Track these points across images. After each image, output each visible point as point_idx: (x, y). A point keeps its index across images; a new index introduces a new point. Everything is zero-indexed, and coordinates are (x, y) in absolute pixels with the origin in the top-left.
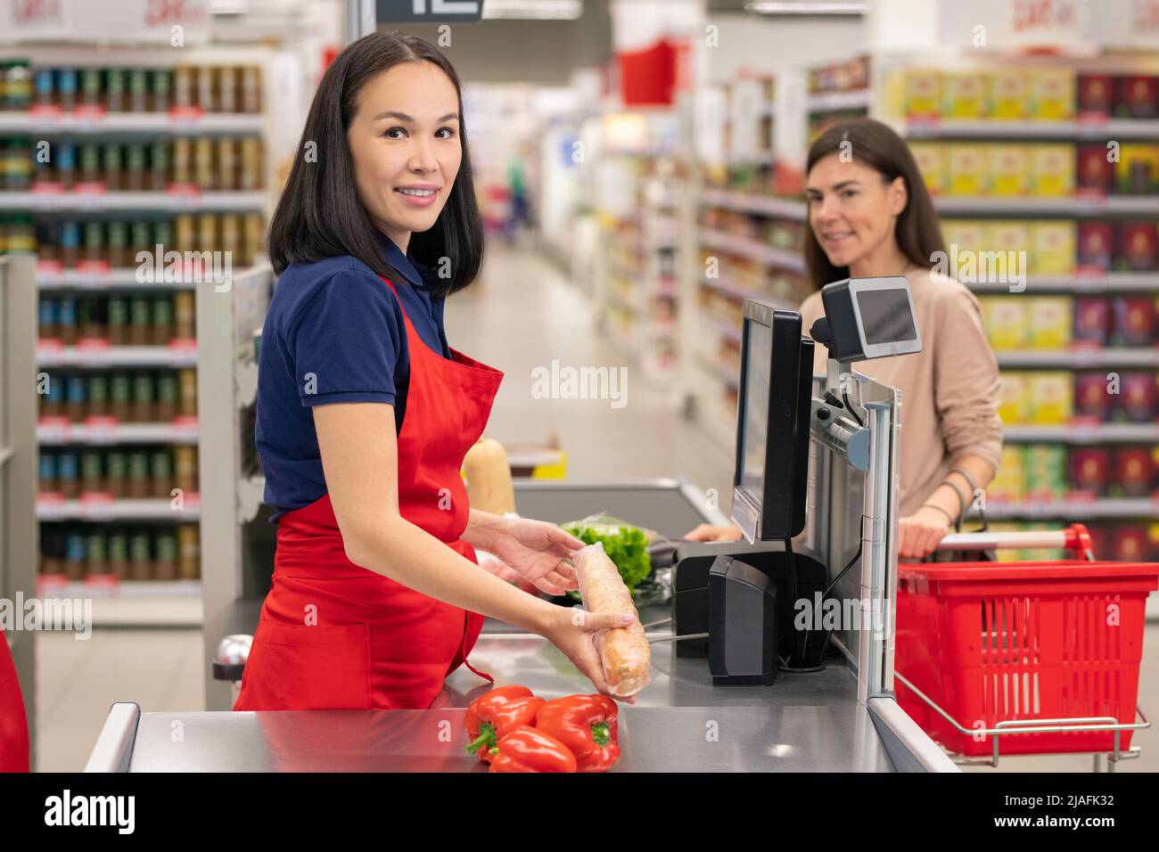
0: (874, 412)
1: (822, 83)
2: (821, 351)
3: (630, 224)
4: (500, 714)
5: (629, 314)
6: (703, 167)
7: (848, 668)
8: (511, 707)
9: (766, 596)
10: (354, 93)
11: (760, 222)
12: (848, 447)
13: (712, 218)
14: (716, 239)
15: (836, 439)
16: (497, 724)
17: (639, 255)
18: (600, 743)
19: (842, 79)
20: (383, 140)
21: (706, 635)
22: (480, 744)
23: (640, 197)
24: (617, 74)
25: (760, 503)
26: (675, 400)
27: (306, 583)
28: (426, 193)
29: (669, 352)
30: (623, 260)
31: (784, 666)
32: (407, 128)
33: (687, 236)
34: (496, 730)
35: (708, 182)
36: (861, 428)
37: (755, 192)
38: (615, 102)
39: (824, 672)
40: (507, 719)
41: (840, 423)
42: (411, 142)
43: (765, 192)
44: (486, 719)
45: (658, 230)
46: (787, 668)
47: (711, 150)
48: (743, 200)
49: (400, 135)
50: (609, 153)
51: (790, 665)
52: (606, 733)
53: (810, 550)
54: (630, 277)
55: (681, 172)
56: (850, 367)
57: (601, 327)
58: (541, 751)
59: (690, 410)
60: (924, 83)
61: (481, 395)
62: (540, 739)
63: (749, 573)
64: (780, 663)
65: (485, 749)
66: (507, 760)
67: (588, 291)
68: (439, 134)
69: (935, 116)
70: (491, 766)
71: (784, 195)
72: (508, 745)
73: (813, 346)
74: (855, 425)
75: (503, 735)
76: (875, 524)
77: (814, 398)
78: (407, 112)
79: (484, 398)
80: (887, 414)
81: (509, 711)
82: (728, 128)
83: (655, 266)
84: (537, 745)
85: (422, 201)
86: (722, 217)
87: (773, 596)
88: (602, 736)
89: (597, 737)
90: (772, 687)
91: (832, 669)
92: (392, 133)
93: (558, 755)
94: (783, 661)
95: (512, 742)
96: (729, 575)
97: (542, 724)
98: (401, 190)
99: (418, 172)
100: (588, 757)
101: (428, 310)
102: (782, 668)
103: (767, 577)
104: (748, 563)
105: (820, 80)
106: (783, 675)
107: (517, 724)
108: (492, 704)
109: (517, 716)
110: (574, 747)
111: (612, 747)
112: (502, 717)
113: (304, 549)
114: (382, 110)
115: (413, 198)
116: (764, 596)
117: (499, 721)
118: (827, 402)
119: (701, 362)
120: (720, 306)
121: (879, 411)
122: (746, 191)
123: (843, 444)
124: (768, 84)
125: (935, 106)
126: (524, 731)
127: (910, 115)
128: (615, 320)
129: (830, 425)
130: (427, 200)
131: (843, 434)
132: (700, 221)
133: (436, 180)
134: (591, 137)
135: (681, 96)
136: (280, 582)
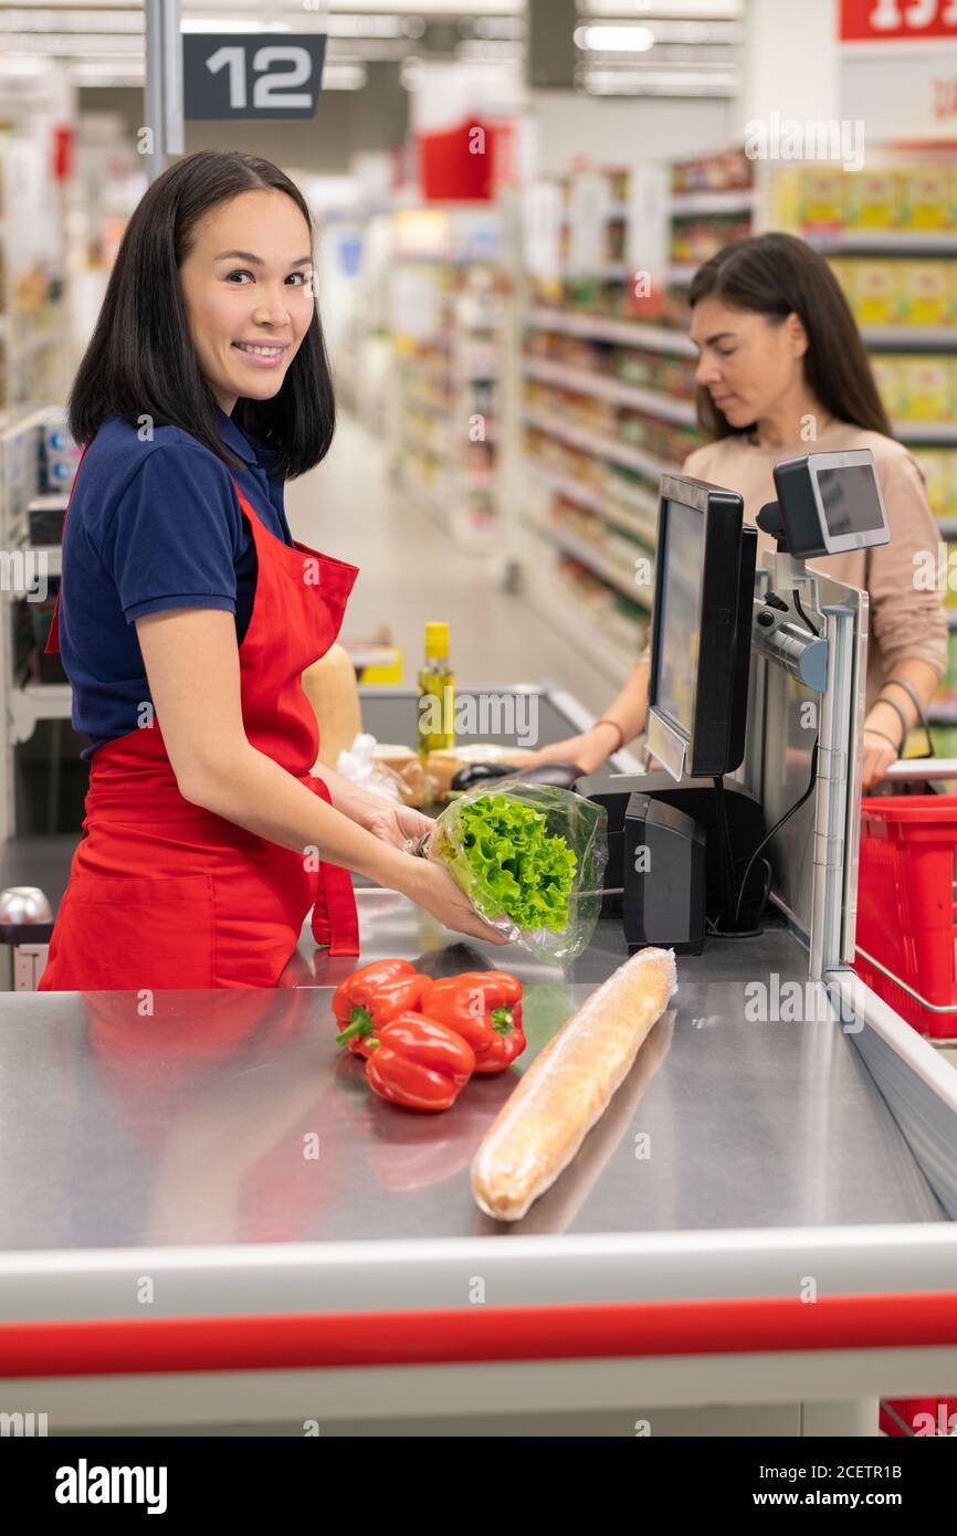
0: (833, 619)
1: (690, 179)
2: (766, 544)
3: (435, 349)
4: (378, 997)
5: (432, 459)
6: (532, 281)
7: (791, 932)
8: (391, 987)
9: (695, 845)
10: (189, 227)
11: (607, 352)
12: (802, 662)
13: (542, 344)
14: (548, 370)
15: (783, 651)
16: (374, 1009)
17: (447, 388)
18: (502, 1032)
19: (715, 177)
20: (225, 284)
21: (621, 890)
22: (354, 1032)
23: (448, 317)
24: (414, 160)
25: (689, 732)
26: (495, 569)
27: (131, 828)
28: (274, 351)
29: (486, 508)
30: (423, 392)
31: (712, 930)
32: (255, 272)
33: (510, 367)
34: (372, 1015)
35: (540, 301)
36: (816, 638)
37: (598, 314)
38: (412, 194)
39: (762, 936)
40: (386, 1002)
41: (785, 630)
42: (258, 288)
43: (613, 315)
44: (359, 1002)
45: (471, 358)
46: (716, 933)
47: (542, 258)
48: (583, 324)
49: (245, 279)
50: (404, 259)
51: (720, 928)
52: (509, 1019)
53: (738, 784)
54: (433, 415)
55: (503, 287)
56: (804, 564)
57: (396, 477)
58: (433, 1043)
59: (513, 582)
60: (823, 182)
61: (333, 595)
62: (431, 1029)
63: (670, 816)
64: (707, 926)
65: (357, 1039)
66: (390, 1055)
67: (378, 431)
68: (288, 281)
69: (837, 225)
70: (369, 1062)
71: (639, 319)
72: (391, 1036)
73: (756, 536)
74: (808, 634)
75: (384, 1023)
76: (834, 757)
77: (755, 600)
78: (257, 253)
79: (336, 598)
80: (849, 621)
81: (389, 992)
82: (565, 232)
83: (467, 400)
84: (427, 1036)
85: (267, 360)
86: (558, 344)
87: (703, 844)
88: (505, 1024)
89: (498, 1025)
90: (702, 957)
91: (771, 933)
92: (235, 277)
93: (451, 1048)
94: (711, 923)
95: (396, 1032)
96: (649, 820)
97: (429, 1009)
98: (242, 346)
99: (266, 325)
100: (486, 1050)
101: (265, 491)
102: (710, 932)
103: (692, 820)
104: (669, 803)
105: (686, 176)
106: (712, 940)
107: (400, 1010)
108: (368, 984)
109: (401, 997)
110: (471, 1038)
111: (516, 1036)
112: (381, 1000)
113: (128, 786)
114: (224, 249)
115: (259, 358)
116: (693, 847)
117: (376, 1004)
118: (768, 604)
119: (528, 523)
120: (553, 453)
121: (840, 617)
122: (589, 313)
123: (795, 659)
124: (619, 179)
125: (837, 213)
126: (410, 1018)
127: (807, 224)
128: (414, 469)
129: (773, 633)
130: (273, 360)
131: (795, 646)
132: (527, 347)
133: (284, 337)
134: (380, 239)
135: (502, 190)
136: (97, 828)
